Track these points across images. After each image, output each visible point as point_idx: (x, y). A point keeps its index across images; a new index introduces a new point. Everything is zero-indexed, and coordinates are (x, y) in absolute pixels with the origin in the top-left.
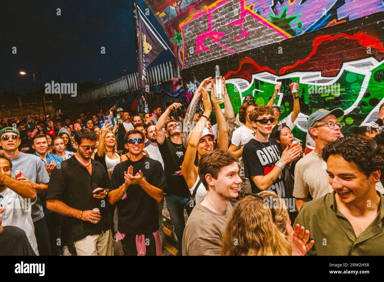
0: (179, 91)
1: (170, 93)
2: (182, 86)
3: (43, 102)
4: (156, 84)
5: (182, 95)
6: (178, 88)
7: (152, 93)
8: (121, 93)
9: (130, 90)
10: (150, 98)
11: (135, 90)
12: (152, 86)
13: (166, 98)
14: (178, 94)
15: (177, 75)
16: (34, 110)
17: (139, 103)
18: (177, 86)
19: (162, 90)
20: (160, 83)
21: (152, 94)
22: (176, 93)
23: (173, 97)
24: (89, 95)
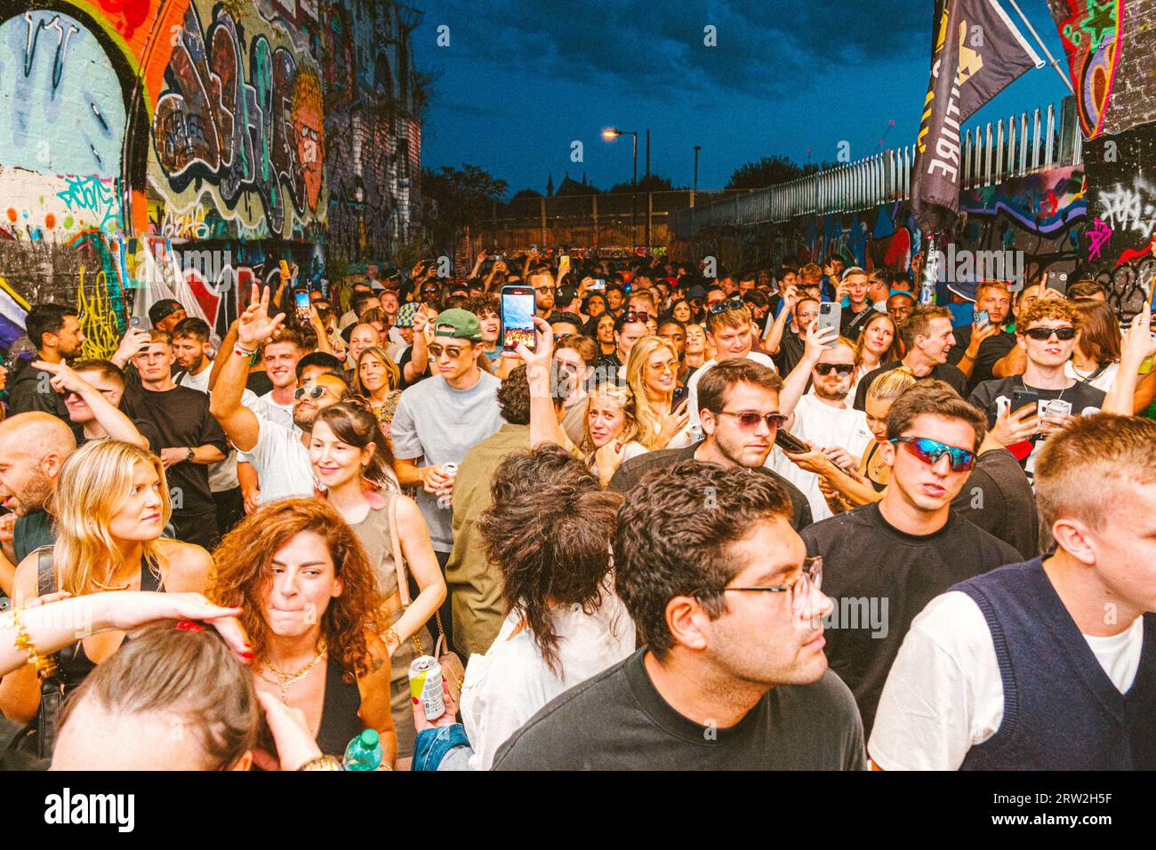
0: (1065, 213)
1: (1029, 219)
2: (1080, 195)
3: (648, 212)
4: (982, 185)
5: (1074, 230)
6: (1065, 201)
7: (965, 213)
8: (860, 205)
9: (890, 197)
10: (954, 231)
11: (907, 198)
12: (967, 188)
13: (1012, 235)
14: (1059, 223)
15: (1071, 153)
16: (623, 231)
17: (913, 242)
18: (1061, 195)
19: (999, 204)
20: (998, 182)
21: (962, 217)
22: (1052, 220)
23: (1037, 233)
24: (767, 206)
